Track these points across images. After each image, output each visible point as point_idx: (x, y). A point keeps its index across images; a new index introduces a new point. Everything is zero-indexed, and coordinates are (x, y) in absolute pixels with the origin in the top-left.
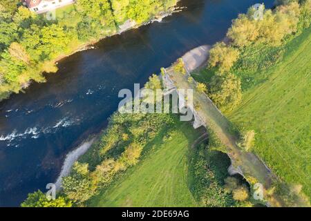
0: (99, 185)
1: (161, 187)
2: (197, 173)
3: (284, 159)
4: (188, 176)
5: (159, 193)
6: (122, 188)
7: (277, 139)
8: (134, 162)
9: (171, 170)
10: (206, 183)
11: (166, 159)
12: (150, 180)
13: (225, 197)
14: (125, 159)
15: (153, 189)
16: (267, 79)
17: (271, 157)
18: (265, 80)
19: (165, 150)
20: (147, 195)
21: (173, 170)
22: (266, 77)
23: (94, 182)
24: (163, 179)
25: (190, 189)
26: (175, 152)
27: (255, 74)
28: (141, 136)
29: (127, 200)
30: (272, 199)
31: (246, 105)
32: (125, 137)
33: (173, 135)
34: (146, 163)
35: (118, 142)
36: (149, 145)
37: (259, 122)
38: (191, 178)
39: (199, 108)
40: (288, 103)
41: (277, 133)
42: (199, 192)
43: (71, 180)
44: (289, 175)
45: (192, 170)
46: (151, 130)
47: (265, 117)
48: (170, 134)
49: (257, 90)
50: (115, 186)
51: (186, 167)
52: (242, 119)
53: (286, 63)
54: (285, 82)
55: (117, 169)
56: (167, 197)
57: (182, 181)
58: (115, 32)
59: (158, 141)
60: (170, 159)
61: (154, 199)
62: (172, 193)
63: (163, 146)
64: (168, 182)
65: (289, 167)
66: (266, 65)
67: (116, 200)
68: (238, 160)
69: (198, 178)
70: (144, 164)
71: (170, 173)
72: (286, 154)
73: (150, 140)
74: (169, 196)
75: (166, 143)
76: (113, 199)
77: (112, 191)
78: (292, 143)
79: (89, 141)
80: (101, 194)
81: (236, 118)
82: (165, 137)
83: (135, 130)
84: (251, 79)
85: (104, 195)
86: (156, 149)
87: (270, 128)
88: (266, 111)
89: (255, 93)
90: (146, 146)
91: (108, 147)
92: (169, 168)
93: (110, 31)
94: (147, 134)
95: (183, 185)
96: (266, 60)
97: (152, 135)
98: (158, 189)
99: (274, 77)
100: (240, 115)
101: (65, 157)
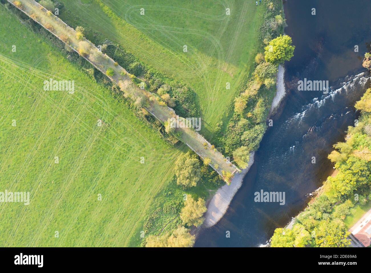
0: (254, 79)
1: (214, 90)
2: (194, 105)
3: (138, 132)
4: (199, 102)
5: (214, 85)
6: (239, 81)
7: (143, 146)
8: (237, 99)
9: (211, 103)
10: (187, 100)
11: (216, 109)
12: (223, 92)
13: (173, 95)
14: (244, 100)
15: (219, 87)
16: (155, 198)
17: (147, 131)
18: (156, 197)
19: (219, 115)
20: (222, 82)
21: (209, 103)
22: (156, 201)
23: (258, 79)
24: (215, 95)
25: (195, 94)
26: (212, 116)
27: (164, 202)
28: (239, 120)
29: (232, 75)
30: (149, 95)
31: (169, 168)
32: (249, 115)
33: (216, 128)
34: (229, 102)
35: (253, 110)
36: (230, 116)
37: (157, 156)
38: (196, 101)
39: (204, 144)
40: (137, 179)
41: (145, 151)
42: (190, 93)
43: (271, 71)
44: (134, 122)
45: (197, 106)
46: (233, 127)
47: (154, 162)
48: (219, 128)
49: (161, 184)
50: (243, 81)
51: (202, 107)
52: (170, 155)
53: (140, 220)
54: (141, 199)
55: (247, 91)
56: (209, 85)
57: (202, 97)
58: (298, 217)
59: (226, 120)
60: (214, 109)
61: (216, 81)
62: (207, 88)
63: (221, 118)
64: (211, 94)
65: (135, 127)
66: (157, 213)
67: (240, 73)
68: (172, 114)
69: (192, 102)
70: (230, 101)
71: (211, 100)
72: (137, 137)
73: (231, 119)
74: (207, 86)
75: (220, 120)
76: (242, 73)
77: (244, 78)
78: (133, 146)
79: (275, 109)
80: (250, 74)
81: (174, 155)
82: (222, 124)
83: (244, 122)
84: (167, 196)
85: (248, 73)
86: (225, 113)
87: (149, 153)
88: (153, 168)
89: (163, 181)
90: (233, 115)
91: (258, 104)
92: (212, 104)
93: (303, 215)
94: (235, 124)
95: (200, 95)
96: (157, 219)
97: (231, 124)
98: (216, 88)
99: (150, 202)
100: (172, 158)
101: (286, 91)
